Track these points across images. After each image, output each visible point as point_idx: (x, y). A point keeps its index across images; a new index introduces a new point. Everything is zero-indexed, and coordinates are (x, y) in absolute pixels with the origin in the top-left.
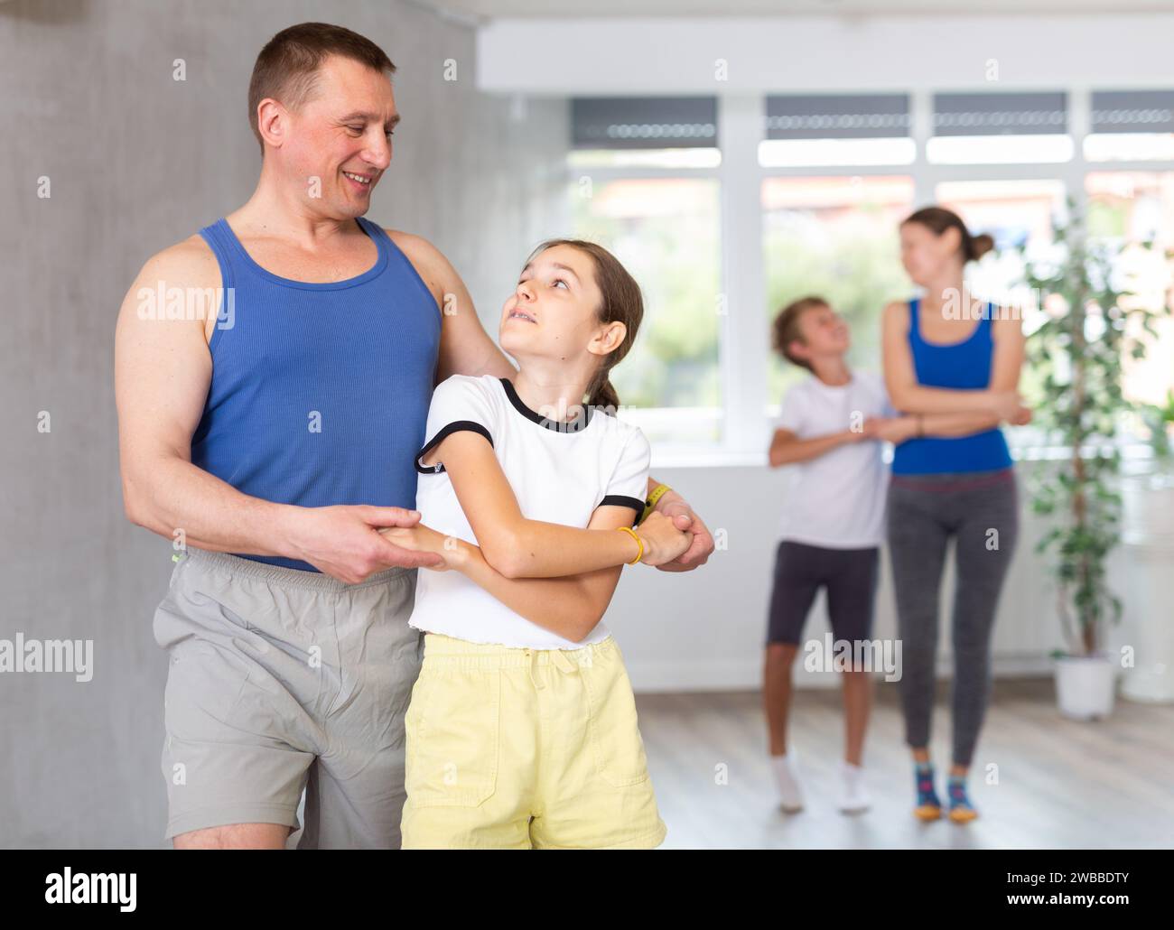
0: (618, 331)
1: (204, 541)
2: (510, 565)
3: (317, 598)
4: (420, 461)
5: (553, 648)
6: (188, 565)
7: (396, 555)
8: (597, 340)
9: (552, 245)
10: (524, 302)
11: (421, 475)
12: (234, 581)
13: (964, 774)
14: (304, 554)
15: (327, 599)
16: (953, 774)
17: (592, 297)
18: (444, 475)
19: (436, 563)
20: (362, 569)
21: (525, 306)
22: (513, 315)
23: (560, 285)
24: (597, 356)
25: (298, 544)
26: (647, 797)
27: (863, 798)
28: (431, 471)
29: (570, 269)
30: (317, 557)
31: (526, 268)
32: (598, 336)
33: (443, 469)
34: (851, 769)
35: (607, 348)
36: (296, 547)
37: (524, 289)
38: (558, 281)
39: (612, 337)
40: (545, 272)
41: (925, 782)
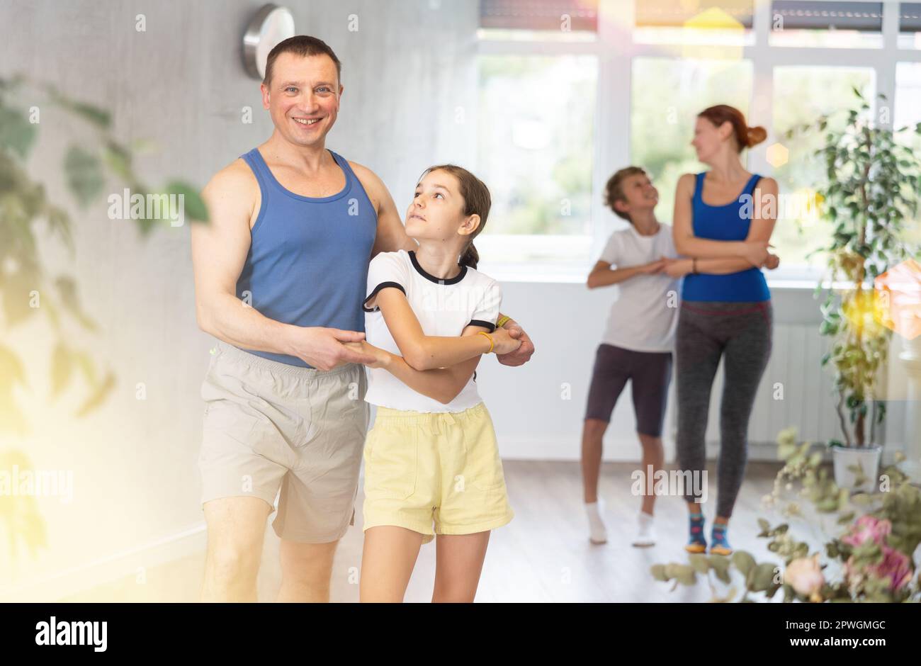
0: (475, 219)
1: (243, 343)
2: (419, 365)
3: (299, 382)
4: (365, 305)
5: (445, 412)
6: (222, 357)
7: (351, 355)
8: (463, 227)
9: (432, 170)
10: (418, 208)
11: (366, 313)
12: (251, 369)
13: (725, 523)
14: (299, 353)
15: (305, 382)
16: (716, 522)
17: (458, 202)
18: (380, 313)
19: (372, 362)
20: (331, 363)
21: (419, 212)
22: (413, 216)
23: (439, 196)
24: (464, 236)
25: (295, 347)
26: (500, 497)
27: (653, 535)
28: (371, 310)
29: (444, 187)
30: (305, 354)
31: (419, 185)
32: (464, 224)
33: (378, 309)
34: (645, 516)
35: (469, 231)
36: (294, 349)
37: (418, 200)
38: (437, 195)
39: (472, 223)
40: (428, 189)
41: (696, 526)
